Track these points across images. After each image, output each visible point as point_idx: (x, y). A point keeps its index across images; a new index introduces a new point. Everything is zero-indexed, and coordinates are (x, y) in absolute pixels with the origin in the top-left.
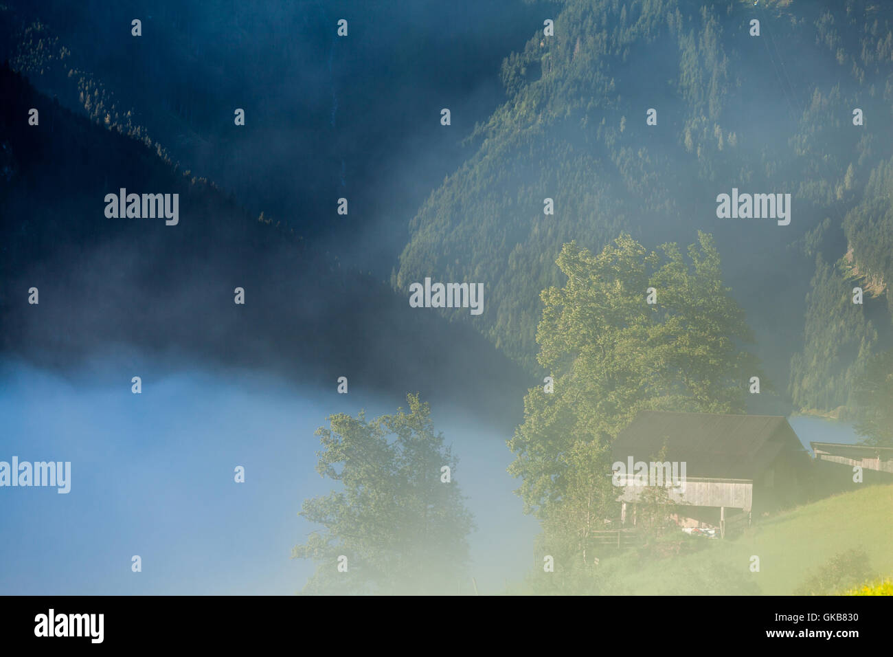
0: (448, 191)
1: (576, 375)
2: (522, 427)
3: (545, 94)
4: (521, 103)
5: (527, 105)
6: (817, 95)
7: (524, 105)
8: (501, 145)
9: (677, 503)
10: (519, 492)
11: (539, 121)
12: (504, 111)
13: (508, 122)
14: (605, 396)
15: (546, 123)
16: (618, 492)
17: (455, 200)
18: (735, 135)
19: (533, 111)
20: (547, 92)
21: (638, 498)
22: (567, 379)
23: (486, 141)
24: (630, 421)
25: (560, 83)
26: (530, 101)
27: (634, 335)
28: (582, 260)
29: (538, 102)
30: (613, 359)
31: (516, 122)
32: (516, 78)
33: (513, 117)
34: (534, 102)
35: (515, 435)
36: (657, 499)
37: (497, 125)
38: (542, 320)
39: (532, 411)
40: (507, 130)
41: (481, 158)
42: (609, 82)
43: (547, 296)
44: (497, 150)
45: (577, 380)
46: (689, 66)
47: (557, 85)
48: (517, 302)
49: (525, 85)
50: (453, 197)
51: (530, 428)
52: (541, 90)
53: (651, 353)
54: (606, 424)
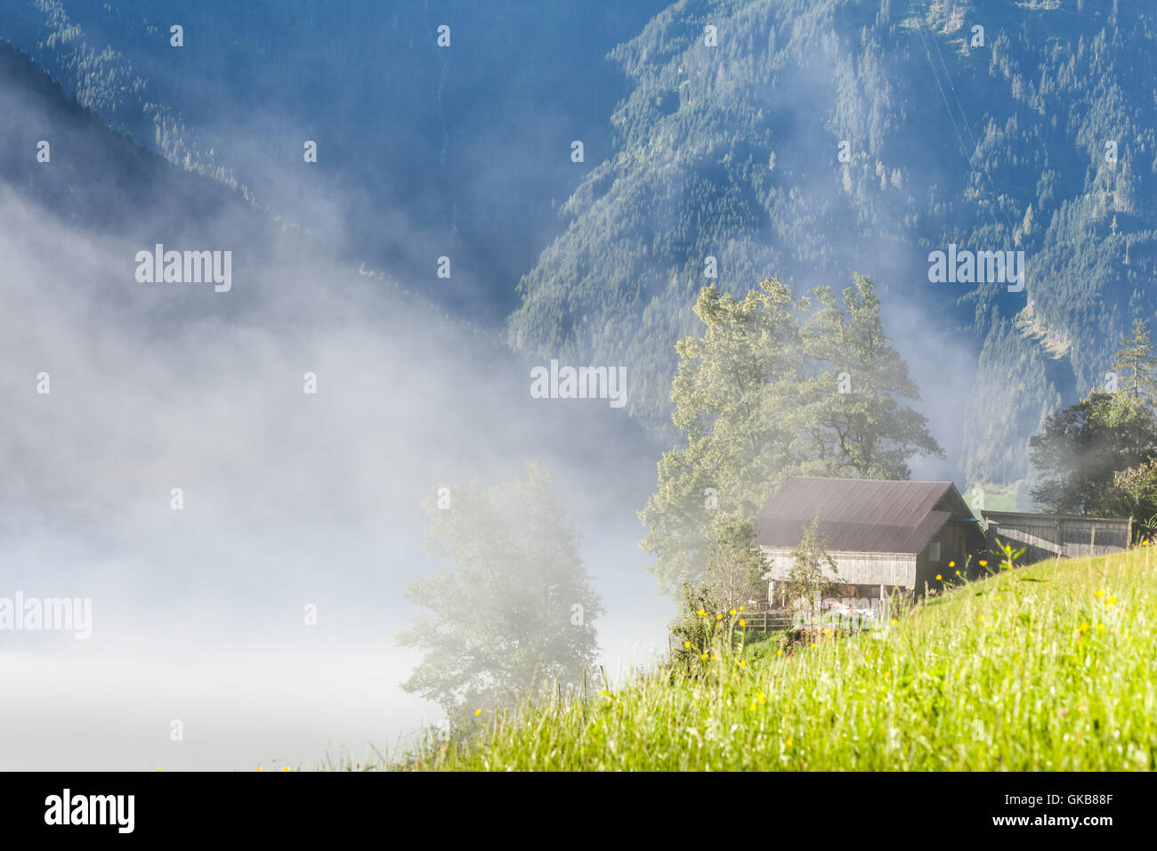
0: (574, 238)
1: (717, 438)
2: (655, 497)
3: (684, 127)
4: (656, 137)
5: (664, 140)
6: (992, 127)
7: (660, 139)
8: (634, 185)
9: (830, 580)
10: (652, 570)
11: (677, 158)
12: (637, 147)
13: (642, 159)
14: (750, 461)
15: (685, 160)
16: (764, 569)
17: (583, 248)
18: (899, 173)
19: (671, 146)
20: (686, 125)
21: (787, 577)
22: (707, 442)
23: (617, 181)
24: (778, 488)
25: (700, 115)
26: (666, 136)
27: (782, 391)
28: (722, 306)
29: (676, 137)
30: (758, 419)
31: (651, 160)
32: (651, 109)
33: (647, 153)
34: (671, 136)
35: (647, 505)
36: (809, 576)
37: (629, 163)
38: (678, 375)
39: (666, 479)
40: (641, 168)
41: (611, 201)
42: (756, 114)
43: (683, 348)
44: (629, 191)
45: (718, 443)
46: (847, 95)
47: (697, 117)
48: (653, 365)
49: (660, 117)
50: (580, 246)
51: (664, 498)
52: (679, 123)
53: (802, 412)
54: (750, 492)
